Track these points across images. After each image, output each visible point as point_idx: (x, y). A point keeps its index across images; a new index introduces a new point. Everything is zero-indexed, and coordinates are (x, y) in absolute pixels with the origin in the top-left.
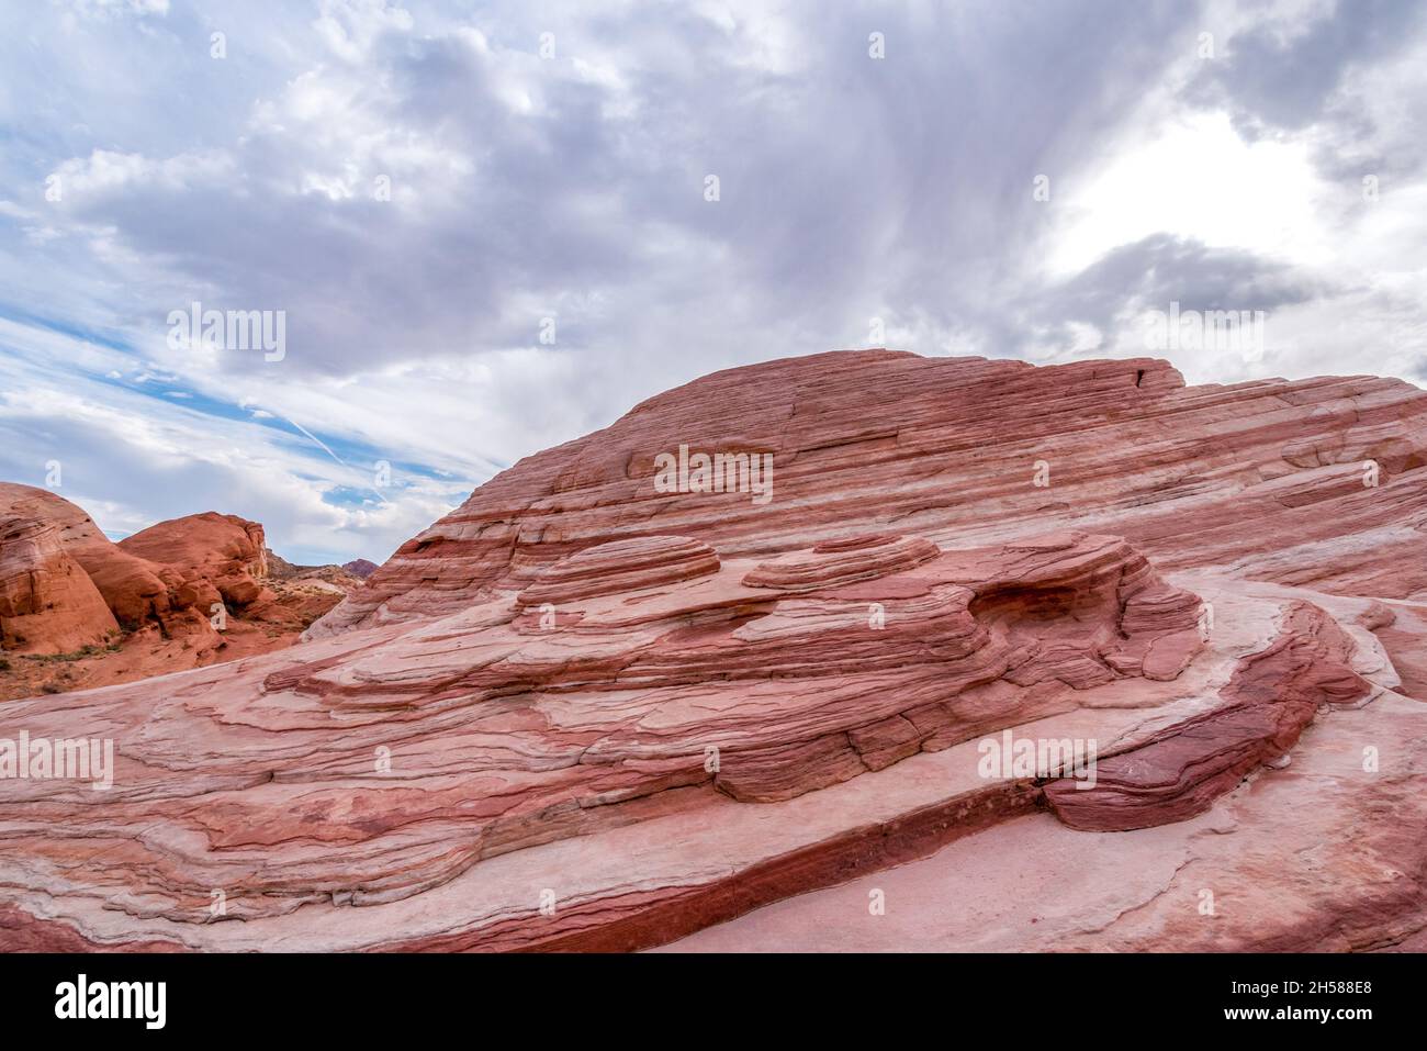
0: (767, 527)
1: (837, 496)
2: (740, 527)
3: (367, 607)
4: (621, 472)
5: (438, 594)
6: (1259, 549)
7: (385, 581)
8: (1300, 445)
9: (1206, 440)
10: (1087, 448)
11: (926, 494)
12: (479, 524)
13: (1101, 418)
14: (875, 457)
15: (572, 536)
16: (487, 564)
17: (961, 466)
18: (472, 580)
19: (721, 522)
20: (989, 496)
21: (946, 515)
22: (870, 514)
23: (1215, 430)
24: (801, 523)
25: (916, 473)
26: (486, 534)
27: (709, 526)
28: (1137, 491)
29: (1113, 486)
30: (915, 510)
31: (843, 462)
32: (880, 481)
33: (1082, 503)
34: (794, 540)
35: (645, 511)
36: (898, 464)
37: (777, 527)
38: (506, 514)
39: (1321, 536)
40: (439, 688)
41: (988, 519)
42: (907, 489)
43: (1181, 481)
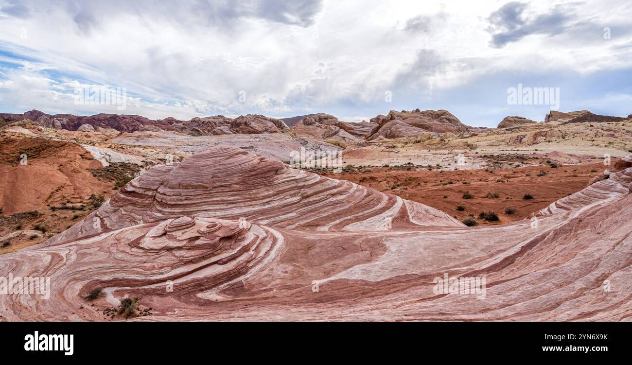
0: (206, 204)
1: (218, 199)
2: (201, 204)
3: (116, 208)
4: (178, 187)
5: (137, 208)
6: (274, 217)
7: (120, 201)
8: (293, 192)
9: (278, 191)
10: (259, 193)
11: (233, 200)
12: (144, 190)
13: (263, 186)
14: (226, 190)
15: (169, 203)
16: (148, 202)
17: (239, 195)
18: (145, 206)
19: (198, 203)
20: (242, 202)
21: (234, 205)
22: (223, 204)
23: (281, 189)
24: (212, 204)
25: (232, 195)
26: (146, 193)
27: (195, 204)
28: (264, 203)
29: (261, 202)
30: (230, 203)
31: (220, 191)
32: (226, 196)
33: (255, 205)
34: (210, 208)
35: (183, 199)
36: (229, 193)
37: (208, 205)
38: (152, 189)
39: (283, 215)
40: (160, 250)
41: (240, 207)
42: (230, 198)
43: (271, 201)
